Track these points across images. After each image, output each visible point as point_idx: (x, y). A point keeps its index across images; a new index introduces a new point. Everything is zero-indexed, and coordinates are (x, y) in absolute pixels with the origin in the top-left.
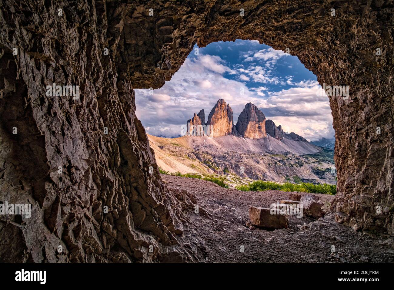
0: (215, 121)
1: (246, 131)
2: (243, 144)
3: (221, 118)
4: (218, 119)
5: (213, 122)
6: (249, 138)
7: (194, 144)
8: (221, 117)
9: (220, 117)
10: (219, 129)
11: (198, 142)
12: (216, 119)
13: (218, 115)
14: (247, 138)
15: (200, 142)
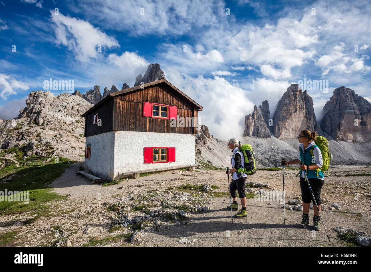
0: (286, 115)
1: (339, 130)
2: (337, 150)
3: (295, 112)
4: (291, 113)
5: (284, 118)
6: (345, 141)
7: (258, 149)
8: (296, 110)
9: (293, 110)
10: (293, 127)
11: (264, 146)
12: (288, 113)
13: (291, 108)
14: (342, 140)
15: (266, 146)
